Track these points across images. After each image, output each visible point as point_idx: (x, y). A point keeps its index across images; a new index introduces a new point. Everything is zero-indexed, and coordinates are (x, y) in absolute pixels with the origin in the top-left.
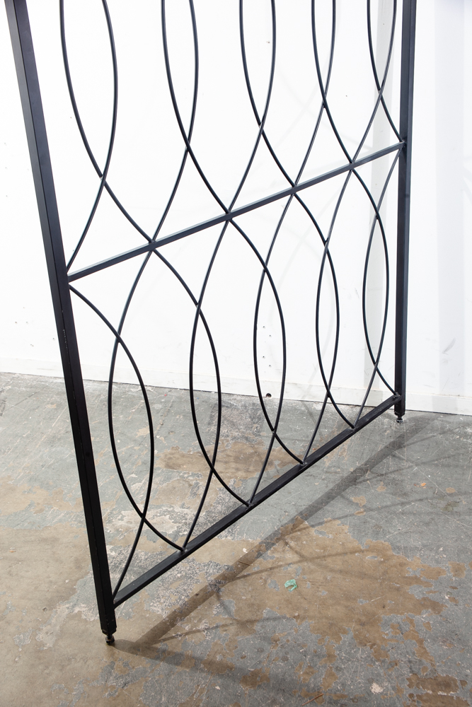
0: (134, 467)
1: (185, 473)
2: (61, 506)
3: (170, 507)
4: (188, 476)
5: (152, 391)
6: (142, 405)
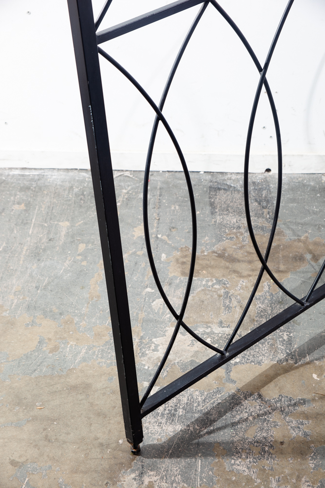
4: (213, 285)
5: (131, 176)
6: (126, 197)
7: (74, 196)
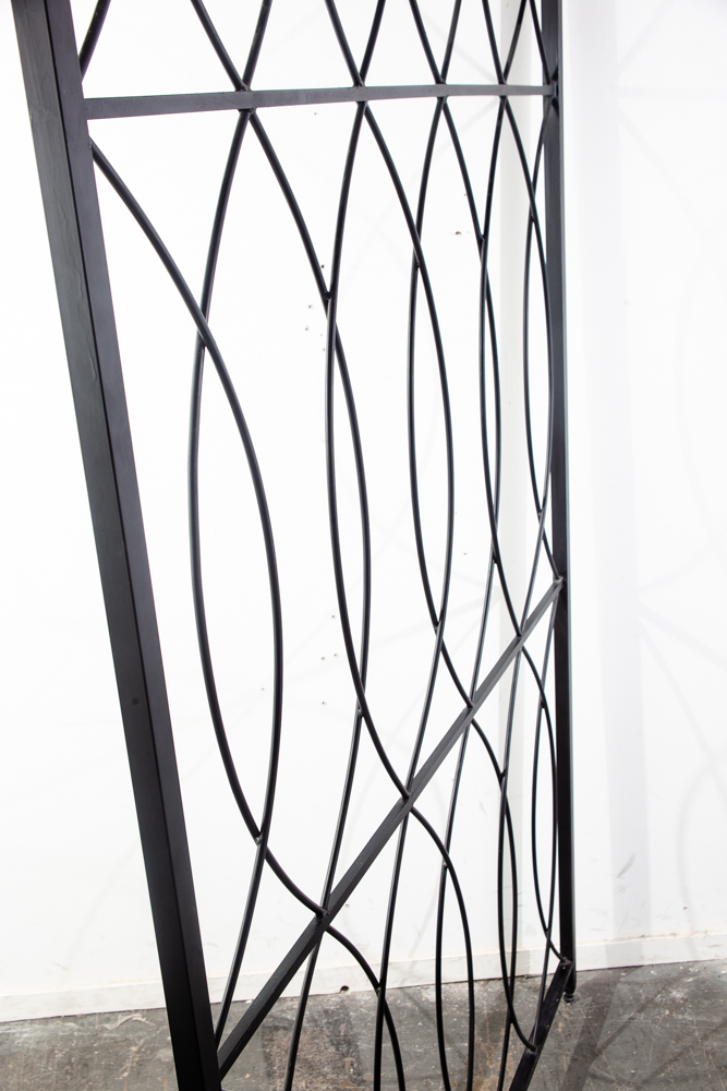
5: (143, 1020)
6: (137, 1059)
7: (56, 1067)
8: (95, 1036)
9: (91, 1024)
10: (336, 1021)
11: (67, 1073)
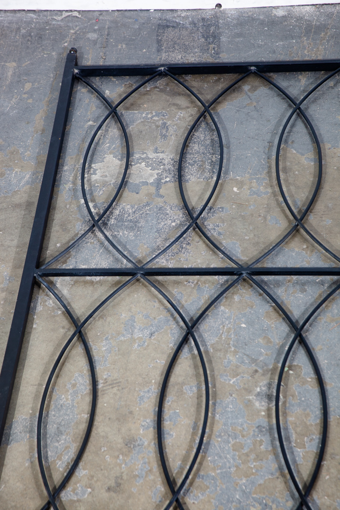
0: (89, 113)
1: (147, 114)
2: (22, 167)
3: (143, 154)
4: (153, 117)
5: (80, 16)
6: (73, 37)
7: (21, 37)
8: (47, 23)
9: (45, 16)
10: (209, 24)
11: (28, 40)
